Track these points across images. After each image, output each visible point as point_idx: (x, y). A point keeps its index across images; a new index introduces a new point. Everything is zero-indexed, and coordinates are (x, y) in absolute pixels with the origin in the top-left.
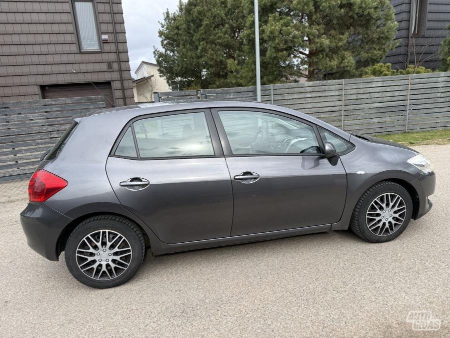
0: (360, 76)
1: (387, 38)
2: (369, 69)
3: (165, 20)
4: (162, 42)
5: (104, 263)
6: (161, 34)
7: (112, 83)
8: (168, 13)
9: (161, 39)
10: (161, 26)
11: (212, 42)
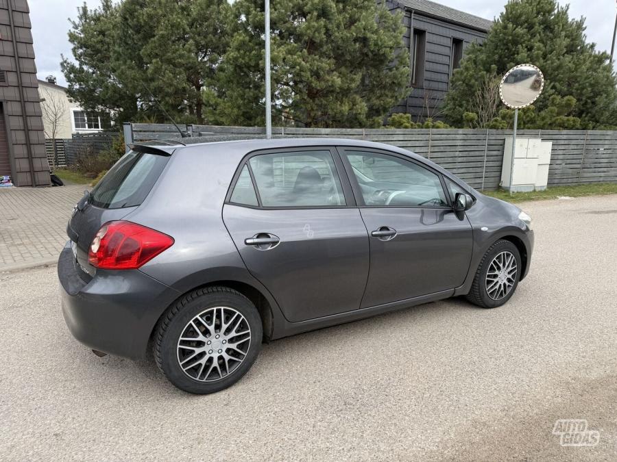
0: (372, 126)
1: (399, 85)
2: (380, 119)
3: (81, 18)
4: (74, 50)
5: (215, 356)
6: (72, 38)
7: (4, 104)
8: (85, 9)
9: (72, 46)
10: (72, 25)
11: (169, 61)
